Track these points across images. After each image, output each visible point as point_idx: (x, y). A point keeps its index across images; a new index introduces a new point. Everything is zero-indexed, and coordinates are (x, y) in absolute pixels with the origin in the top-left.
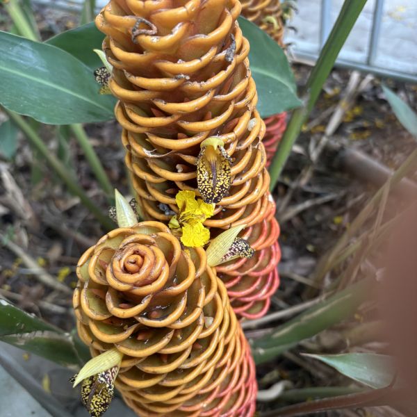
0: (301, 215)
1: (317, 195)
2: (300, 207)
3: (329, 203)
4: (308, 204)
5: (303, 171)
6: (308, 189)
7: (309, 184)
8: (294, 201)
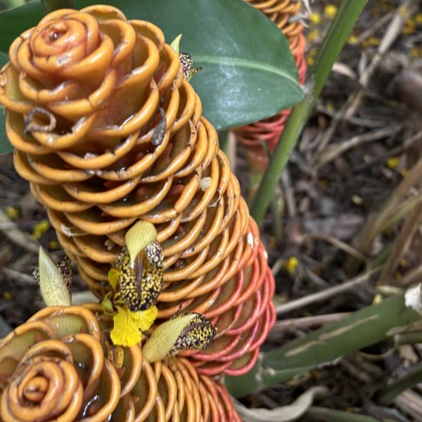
0: (346, 155)
1: (368, 130)
2: (345, 145)
3: (383, 141)
4: (355, 140)
5: (351, 98)
6: (357, 121)
7: (357, 115)
8: (337, 137)
